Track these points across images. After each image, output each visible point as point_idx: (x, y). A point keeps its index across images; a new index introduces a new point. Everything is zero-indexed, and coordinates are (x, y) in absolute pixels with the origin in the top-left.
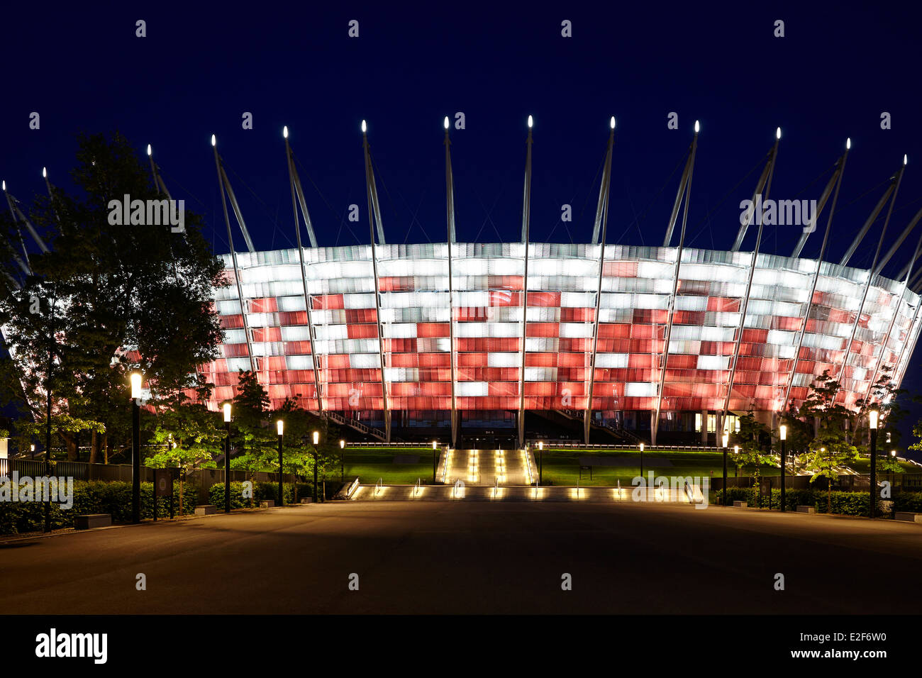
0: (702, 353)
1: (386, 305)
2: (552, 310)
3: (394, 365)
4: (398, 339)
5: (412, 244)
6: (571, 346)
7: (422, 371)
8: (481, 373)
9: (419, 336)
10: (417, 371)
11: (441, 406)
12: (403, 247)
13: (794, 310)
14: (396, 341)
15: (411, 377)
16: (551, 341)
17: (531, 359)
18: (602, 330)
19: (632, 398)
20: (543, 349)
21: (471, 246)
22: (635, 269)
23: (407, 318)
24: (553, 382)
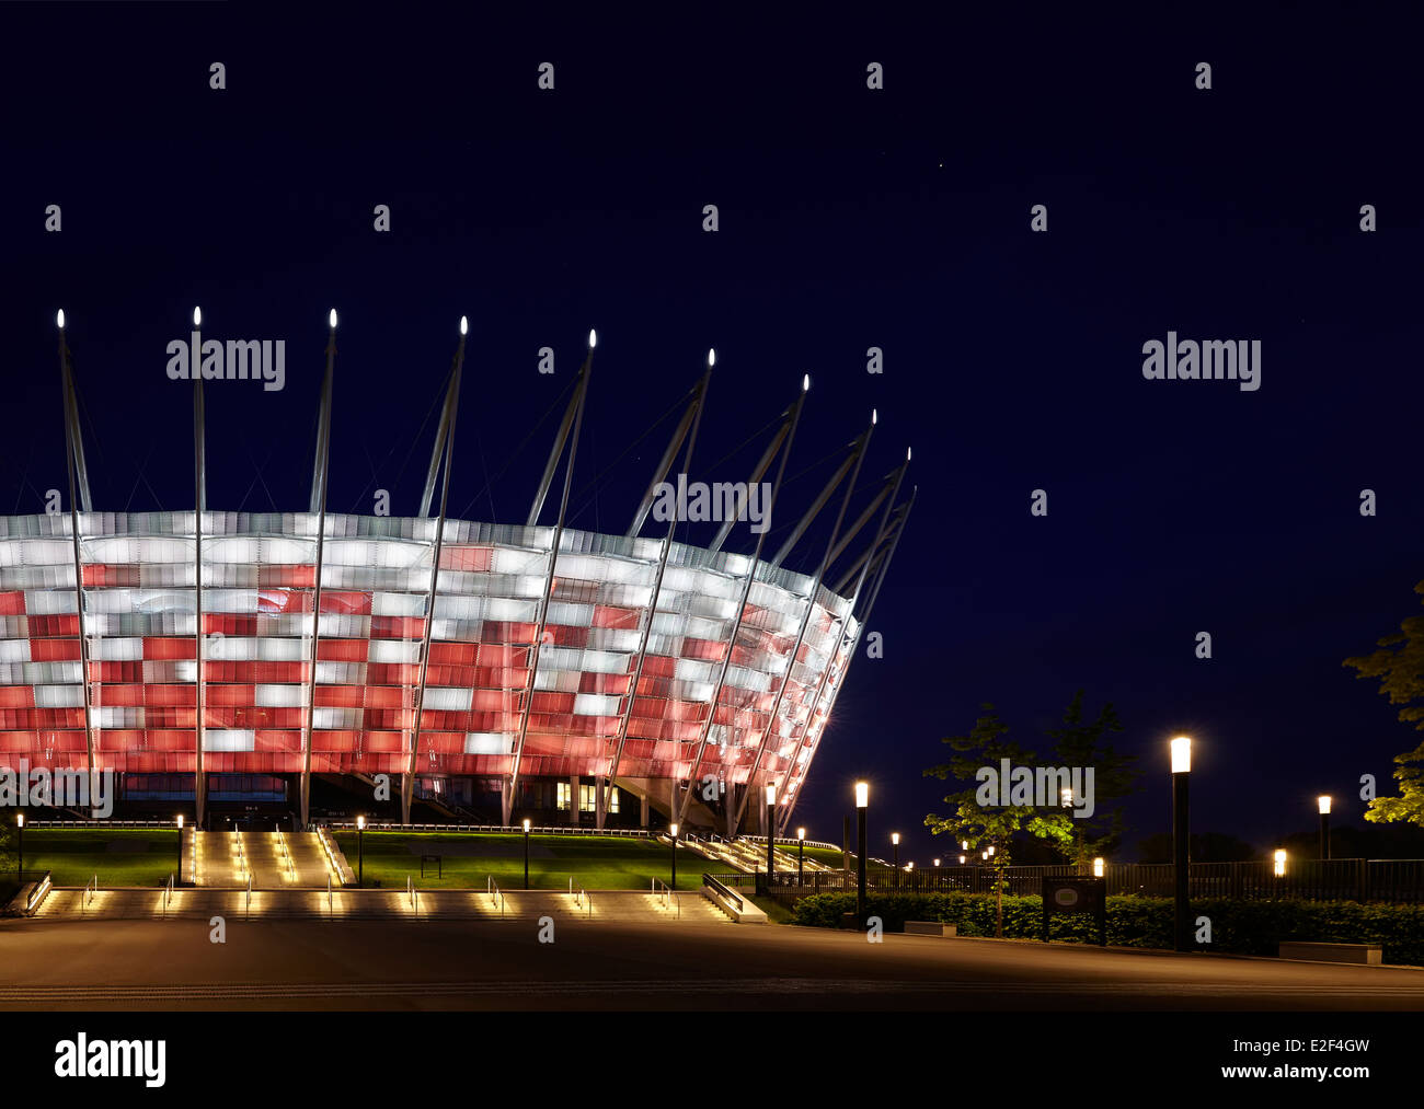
0: (582, 690)
1: (94, 607)
2: (358, 620)
3: (104, 704)
4: (112, 663)
5: (137, 512)
6: (384, 675)
7: (150, 715)
8: (243, 717)
9: (147, 657)
10: (142, 713)
11: (180, 767)
12: (123, 517)
13: (713, 630)
14: (109, 665)
15: (132, 722)
16: (354, 666)
17: (323, 695)
18: (435, 652)
19: (476, 757)
20: (342, 679)
21: (233, 516)
22: (488, 560)
23: (128, 628)
24: (356, 732)
